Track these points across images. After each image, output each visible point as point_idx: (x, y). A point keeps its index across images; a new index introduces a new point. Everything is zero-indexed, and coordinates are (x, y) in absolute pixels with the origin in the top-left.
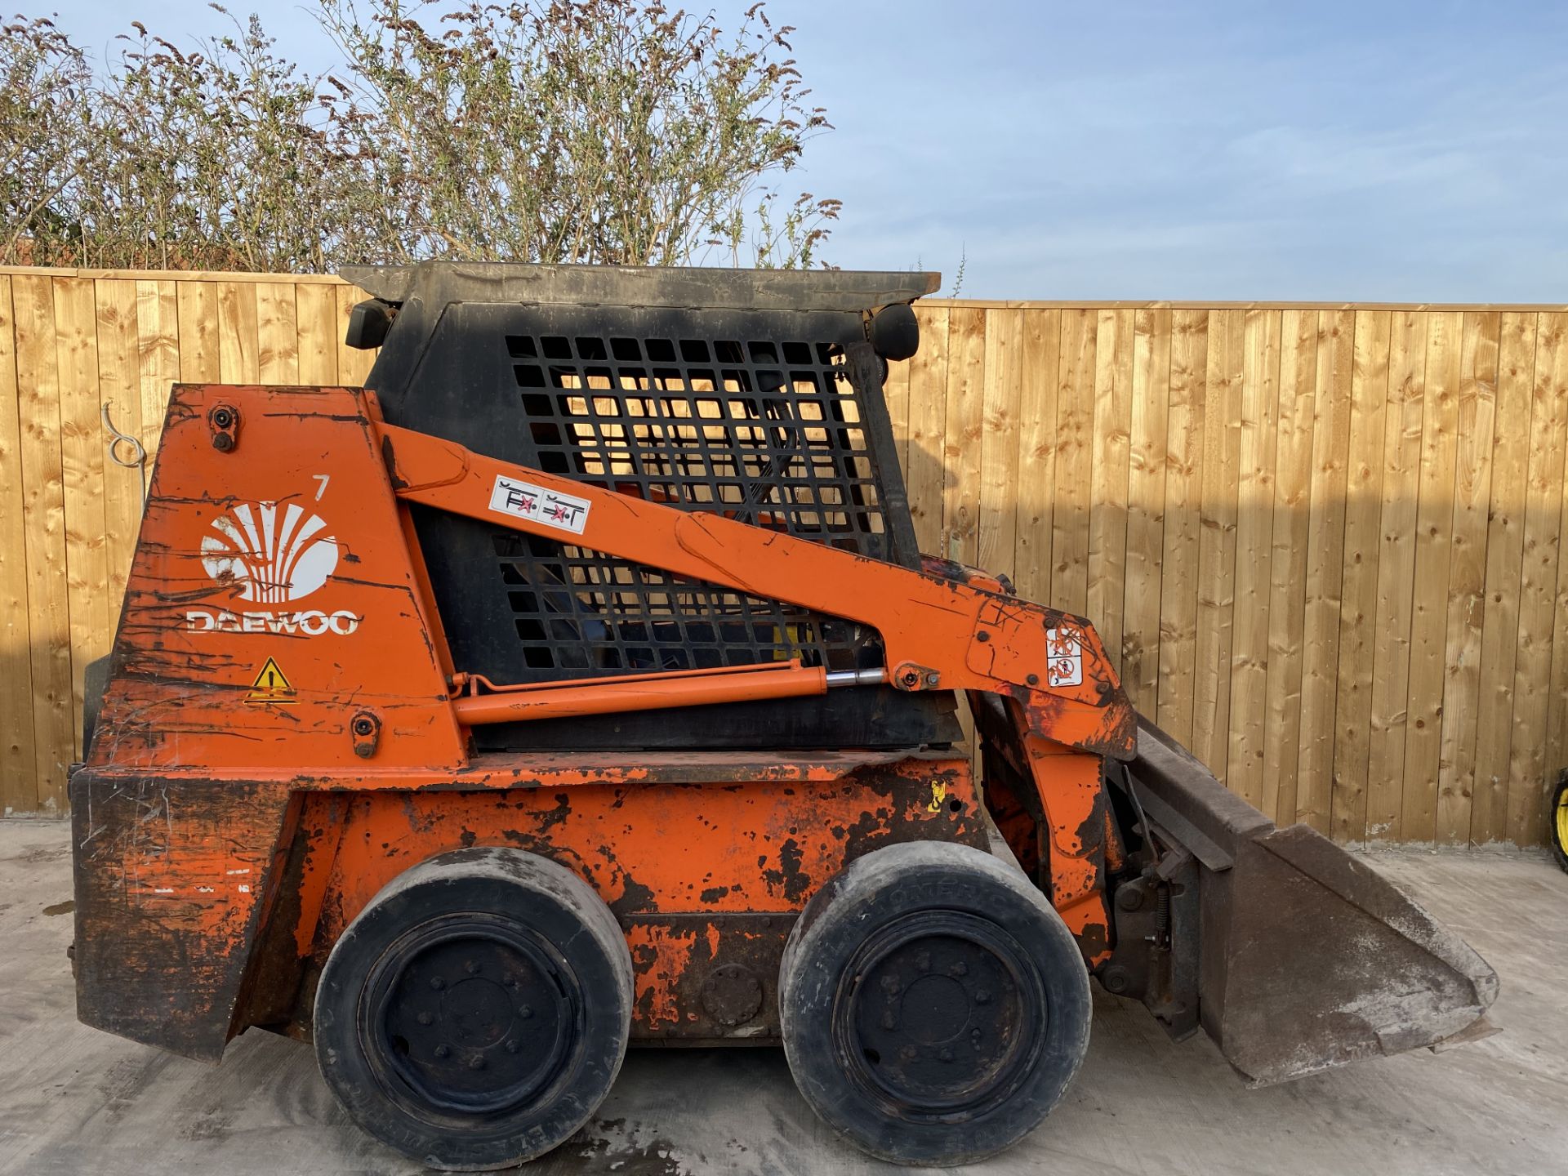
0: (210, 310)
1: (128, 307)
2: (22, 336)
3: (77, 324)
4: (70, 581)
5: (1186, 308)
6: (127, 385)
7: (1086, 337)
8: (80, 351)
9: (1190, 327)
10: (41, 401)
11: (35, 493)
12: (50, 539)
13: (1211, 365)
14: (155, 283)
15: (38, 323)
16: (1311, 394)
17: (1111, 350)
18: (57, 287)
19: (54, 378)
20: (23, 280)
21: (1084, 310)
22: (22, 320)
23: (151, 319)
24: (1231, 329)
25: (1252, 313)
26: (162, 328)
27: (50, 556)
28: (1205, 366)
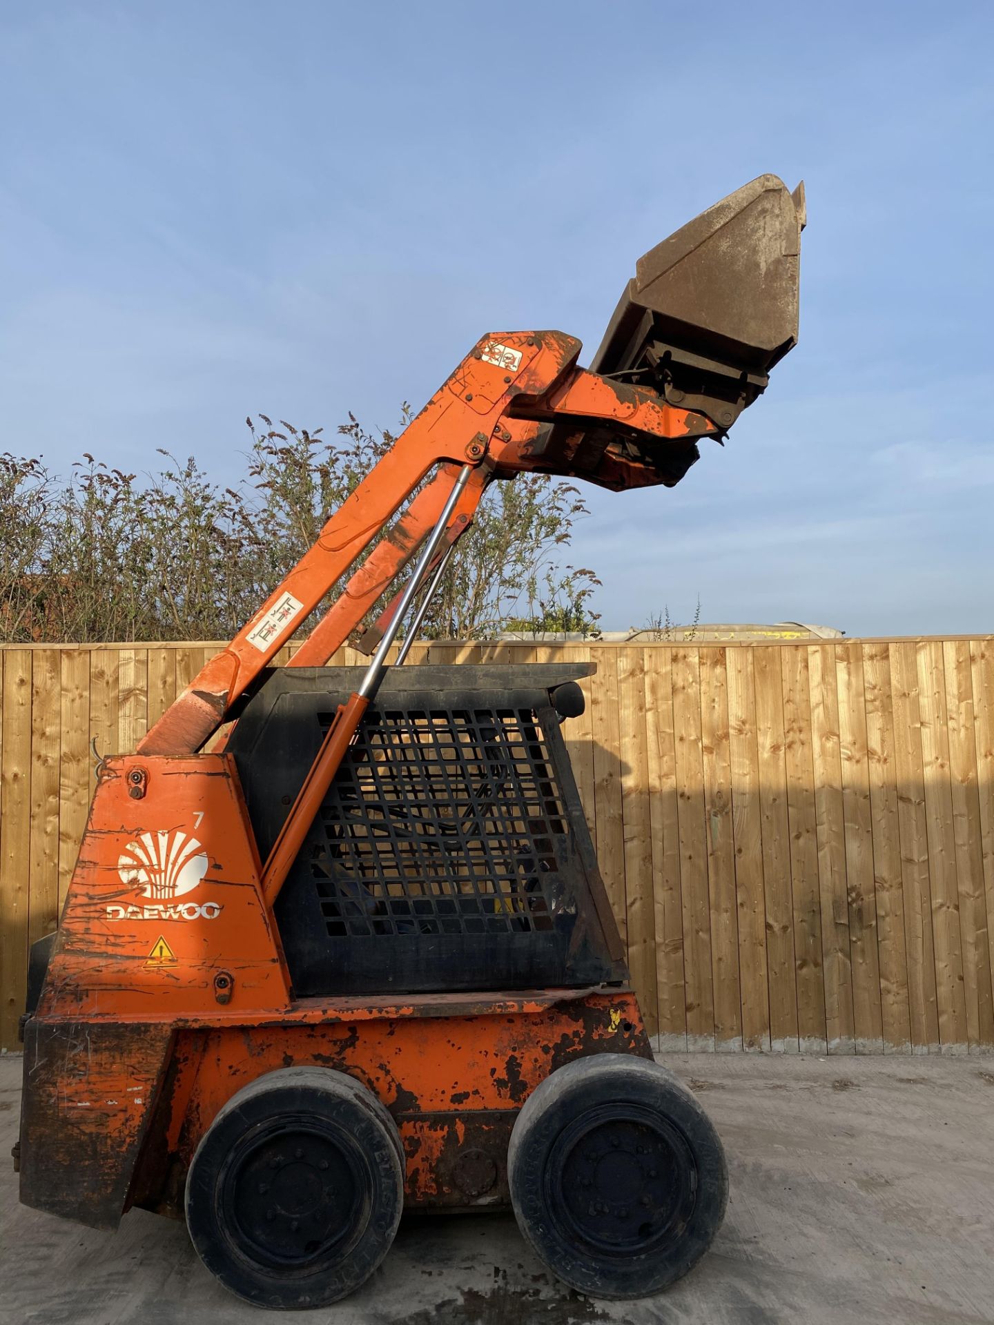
0: (171, 669)
1: (112, 669)
2: (37, 692)
3: (77, 682)
4: (60, 870)
5: (872, 642)
6: (108, 724)
7: (800, 666)
8: (78, 701)
9: (876, 656)
10: (47, 738)
11: (39, 805)
12: (48, 838)
13: (894, 682)
14: (133, 652)
15: (49, 682)
16: (970, 701)
17: (820, 674)
18: (64, 656)
19: (58, 721)
20: (41, 653)
21: (797, 646)
22: (38, 681)
23: (129, 678)
24: (906, 656)
25: (921, 644)
26: (136, 682)
27: (47, 851)
28: (889, 683)
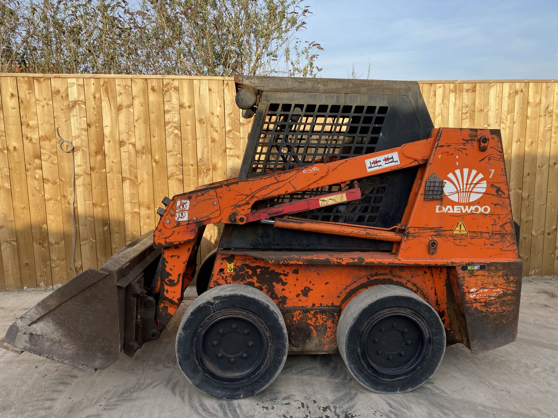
0: (98, 90)
1: (64, 89)
2: (22, 101)
3: (44, 96)
4: (46, 198)
5: (468, 83)
6: (65, 120)
7: (432, 94)
8: (46, 107)
9: (469, 90)
10: (31, 127)
11: (30, 164)
12: (37, 181)
13: (477, 104)
14: (75, 79)
15: (28, 95)
16: (513, 114)
17: (441, 99)
18: (35, 81)
19: (36, 118)
20: (21, 78)
21: (431, 84)
22: (22, 95)
23: (74, 94)
24: (484, 90)
25: (492, 84)
26: (78, 97)
27: (37, 188)
28: (475, 104)
